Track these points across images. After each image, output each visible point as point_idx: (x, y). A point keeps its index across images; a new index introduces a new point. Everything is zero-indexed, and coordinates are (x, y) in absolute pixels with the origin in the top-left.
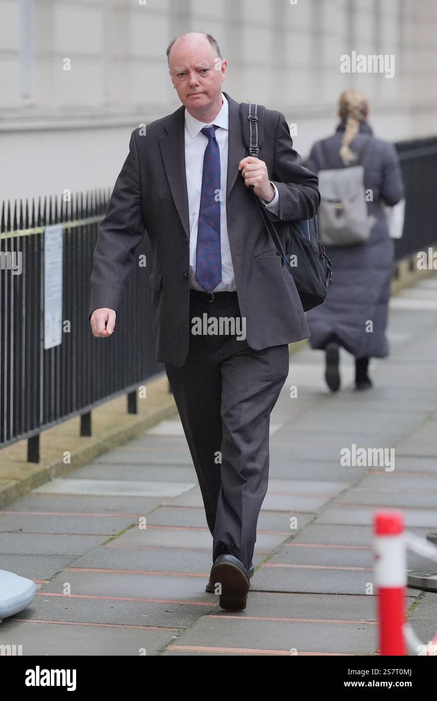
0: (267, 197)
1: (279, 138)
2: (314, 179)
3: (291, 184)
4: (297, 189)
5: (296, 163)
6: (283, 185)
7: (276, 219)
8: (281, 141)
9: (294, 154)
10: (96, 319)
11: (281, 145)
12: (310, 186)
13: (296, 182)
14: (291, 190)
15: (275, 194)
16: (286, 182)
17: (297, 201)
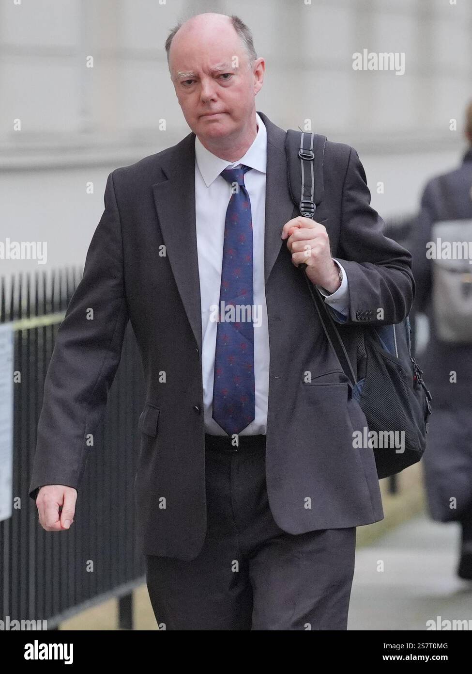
0: (329, 284)
1: (350, 189)
2: (404, 258)
3: (368, 264)
4: (378, 272)
5: (377, 230)
6: (354, 265)
7: (345, 320)
8: (353, 193)
9: (372, 215)
10: (44, 503)
11: (352, 200)
12: (399, 269)
13: (377, 262)
14: (368, 274)
15: (341, 279)
16: (360, 261)
17: (378, 291)
